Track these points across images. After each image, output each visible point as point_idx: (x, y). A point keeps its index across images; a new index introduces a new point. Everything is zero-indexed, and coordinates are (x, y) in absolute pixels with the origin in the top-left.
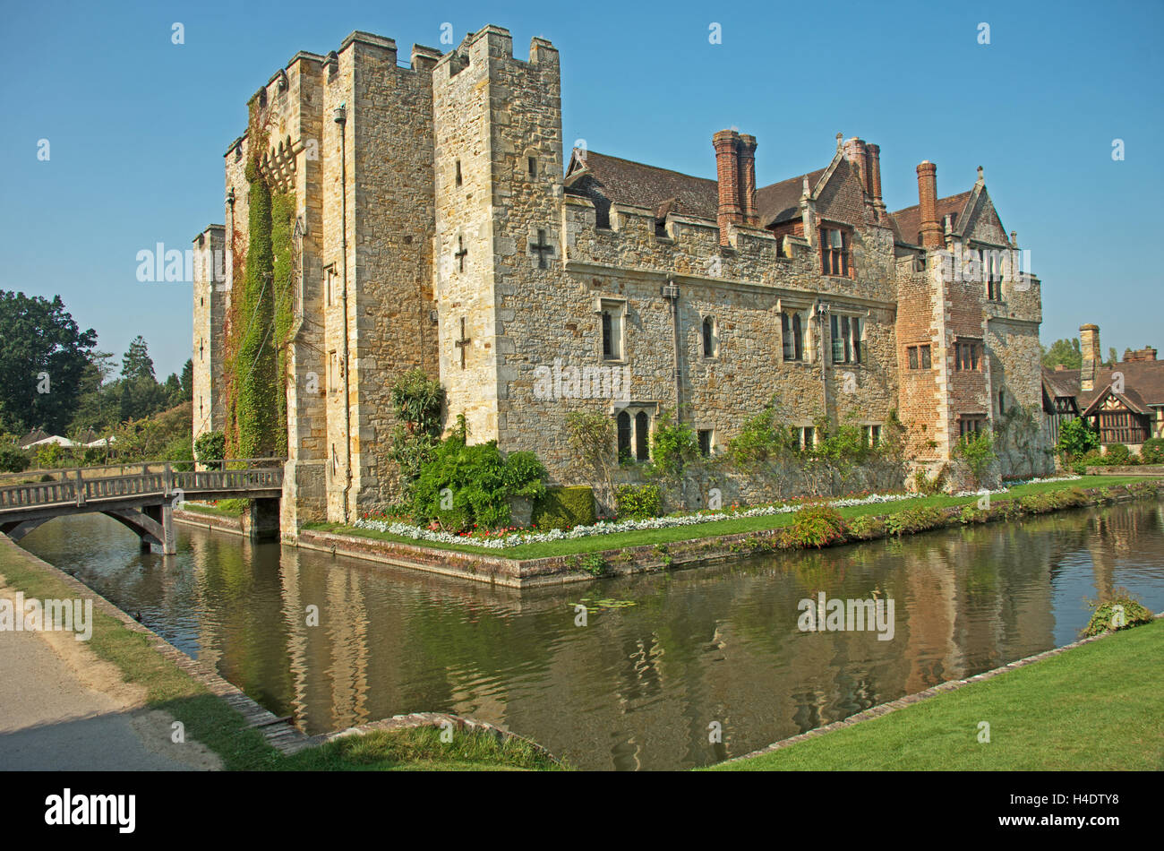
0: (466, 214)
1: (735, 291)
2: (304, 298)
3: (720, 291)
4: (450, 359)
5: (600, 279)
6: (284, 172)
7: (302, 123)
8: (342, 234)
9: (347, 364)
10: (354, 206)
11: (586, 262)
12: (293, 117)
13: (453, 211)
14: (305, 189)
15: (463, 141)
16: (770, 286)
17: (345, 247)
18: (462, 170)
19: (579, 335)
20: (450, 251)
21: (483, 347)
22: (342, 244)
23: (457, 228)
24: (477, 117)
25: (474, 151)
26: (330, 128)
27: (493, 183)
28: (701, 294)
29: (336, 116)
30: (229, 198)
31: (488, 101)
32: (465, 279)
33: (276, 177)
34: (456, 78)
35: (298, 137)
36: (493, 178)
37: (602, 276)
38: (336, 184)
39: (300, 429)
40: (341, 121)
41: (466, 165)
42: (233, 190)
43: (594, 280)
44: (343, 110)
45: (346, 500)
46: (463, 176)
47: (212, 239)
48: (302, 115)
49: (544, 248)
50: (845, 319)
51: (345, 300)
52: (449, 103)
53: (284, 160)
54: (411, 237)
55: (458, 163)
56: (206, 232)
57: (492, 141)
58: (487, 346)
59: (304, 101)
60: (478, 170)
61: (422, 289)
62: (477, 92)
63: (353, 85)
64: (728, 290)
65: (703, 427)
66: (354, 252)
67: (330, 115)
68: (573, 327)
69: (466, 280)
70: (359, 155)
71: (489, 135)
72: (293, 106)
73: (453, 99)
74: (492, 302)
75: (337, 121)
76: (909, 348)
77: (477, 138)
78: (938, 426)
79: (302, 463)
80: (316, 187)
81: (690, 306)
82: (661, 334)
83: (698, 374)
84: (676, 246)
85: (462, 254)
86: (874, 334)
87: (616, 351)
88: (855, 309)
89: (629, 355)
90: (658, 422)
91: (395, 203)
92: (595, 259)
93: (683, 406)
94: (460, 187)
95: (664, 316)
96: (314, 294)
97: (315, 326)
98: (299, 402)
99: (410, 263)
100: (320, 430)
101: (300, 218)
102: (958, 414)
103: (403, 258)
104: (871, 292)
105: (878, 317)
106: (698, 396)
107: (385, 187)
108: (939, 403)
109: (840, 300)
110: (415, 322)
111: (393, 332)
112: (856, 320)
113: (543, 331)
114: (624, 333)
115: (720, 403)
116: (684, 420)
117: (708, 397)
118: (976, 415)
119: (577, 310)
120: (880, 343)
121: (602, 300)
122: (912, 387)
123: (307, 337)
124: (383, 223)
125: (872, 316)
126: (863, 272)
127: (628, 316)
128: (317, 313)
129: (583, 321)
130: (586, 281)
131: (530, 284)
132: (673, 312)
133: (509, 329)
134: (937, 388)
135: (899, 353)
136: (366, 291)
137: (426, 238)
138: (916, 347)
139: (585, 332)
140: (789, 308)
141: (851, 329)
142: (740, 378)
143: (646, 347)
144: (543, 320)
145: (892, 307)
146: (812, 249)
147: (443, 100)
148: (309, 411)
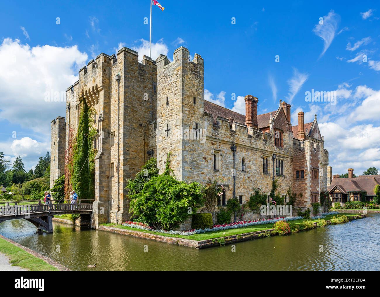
0: (170, 116)
1: (251, 149)
2: (102, 143)
3: (247, 149)
4: (162, 168)
5: (214, 142)
6: (94, 97)
7: (102, 80)
8: (118, 121)
9: (119, 167)
10: (123, 111)
11: (210, 136)
12: (99, 77)
13: (164, 115)
14: (103, 104)
15: (169, 89)
16: (261, 148)
18: (169, 100)
19: (206, 161)
20: (163, 129)
21: (176, 164)
22: (118, 125)
23: (166, 121)
24: (176, 80)
25: (174, 93)
26: (114, 83)
27: (182, 105)
28: (242, 150)
29: (116, 78)
30: (68, 107)
31: (181, 75)
32: (169, 139)
33: (90, 99)
34: (167, 66)
35: (101, 85)
36: (183, 103)
37: (214, 141)
38: (115, 103)
39: (100, 190)
40: (118, 80)
41: (171, 98)
42: (70, 104)
43: (212, 143)
44: (119, 76)
45: (117, 215)
46: (169, 102)
47: (59, 122)
48: (103, 77)
50: (279, 161)
51: (119, 145)
52: (164, 75)
53: (94, 93)
54: (142, 124)
55: (167, 98)
56: (56, 119)
57: (182, 90)
58: (178, 163)
59: (103, 72)
60: (176, 100)
61: (145, 143)
62: (176, 71)
63: (123, 67)
64: (249, 149)
65: (241, 195)
66: (123, 128)
67: (114, 78)
68: (205, 158)
70: (125, 93)
71: (181, 87)
72: (99, 73)
73: (165, 74)
74: (181, 148)
75: (117, 80)
76: (296, 171)
77: (176, 89)
78: (305, 196)
79: (100, 202)
80: (107, 104)
81: (239, 154)
82: (231, 163)
83: (240, 177)
84: (236, 133)
85: (168, 130)
86: (287, 166)
87: (217, 168)
88: (282, 158)
89: (221, 169)
90: (228, 192)
91: (137, 111)
92: (213, 135)
93: (236, 187)
94: (168, 106)
95: (231, 157)
96: (106, 142)
97: (106, 154)
98: (100, 180)
99: (141, 133)
100: (107, 191)
101: (101, 114)
102: (312, 193)
103: (139, 132)
104: (287, 152)
105: (288, 161)
106: (240, 184)
107: (134, 105)
108: (306, 189)
109: (279, 154)
110: (142, 154)
111: (135, 157)
112: (282, 161)
113: (196, 159)
114: (220, 162)
115: (246, 187)
116: (236, 192)
117: (242, 184)
118: (316, 193)
119: (207, 153)
120: (288, 169)
121: (214, 150)
122: (297, 184)
123: (103, 157)
124: (133, 118)
125: (287, 160)
126: (285, 146)
127: (221, 156)
128: (107, 149)
129: (208, 156)
130: (210, 143)
131: (193, 142)
132: (234, 155)
133: (186, 158)
134: (306, 184)
135: (293, 172)
136: (127, 142)
137: (147, 125)
138: (299, 171)
139: (209, 161)
140: (265, 156)
141: (281, 164)
142: (251, 179)
143: (226, 167)
144: (196, 155)
145: (292, 158)
146: (273, 137)
147: (161, 74)
148: (104, 184)
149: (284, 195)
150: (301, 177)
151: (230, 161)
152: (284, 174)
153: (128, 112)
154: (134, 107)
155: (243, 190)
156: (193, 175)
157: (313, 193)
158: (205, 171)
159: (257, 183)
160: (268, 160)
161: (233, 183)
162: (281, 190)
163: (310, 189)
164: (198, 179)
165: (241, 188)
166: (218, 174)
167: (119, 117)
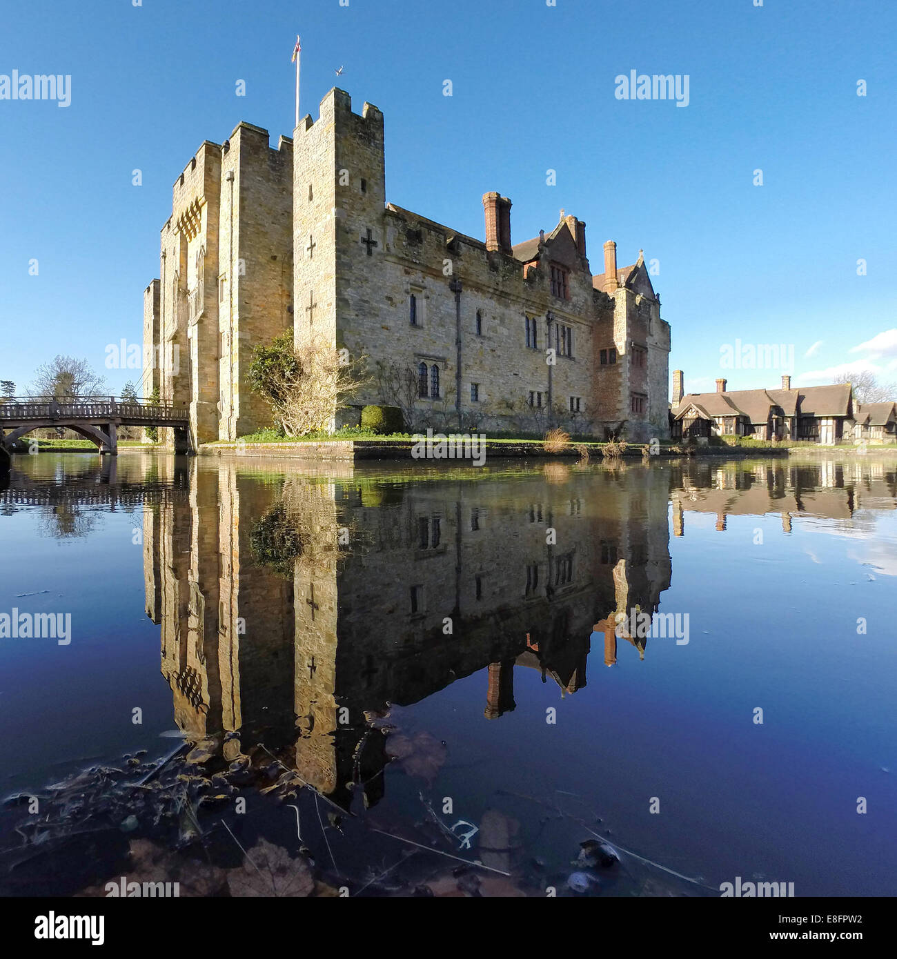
0: (316, 219)
1: (497, 294)
2: (204, 297)
3: (488, 293)
4: (302, 321)
5: (410, 270)
6: (194, 222)
7: (205, 186)
8: (230, 253)
9: (232, 336)
10: (239, 233)
11: (401, 256)
12: (200, 183)
13: (306, 220)
14: (206, 227)
15: (314, 170)
16: (520, 296)
17: (231, 261)
18: (313, 191)
19: (393, 304)
20: (304, 248)
22: (229, 259)
23: (309, 230)
24: (325, 150)
25: (322, 174)
26: (225, 186)
27: (335, 192)
28: (476, 293)
29: (228, 176)
31: (334, 137)
34: (310, 130)
35: (203, 195)
37: (410, 267)
38: (227, 222)
39: (200, 381)
40: (232, 180)
41: (316, 186)
42: (165, 250)
43: (405, 270)
44: (232, 173)
45: (230, 424)
46: (314, 194)
47: (154, 287)
48: (205, 180)
49: (371, 242)
50: (563, 327)
51: (232, 295)
52: (305, 148)
53: (194, 213)
54: (276, 257)
55: (311, 187)
56: (151, 284)
57: (335, 163)
58: (329, 305)
59: (207, 172)
60: (325, 186)
61: (283, 291)
62: (325, 133)
63: (239, 156)
64: (493, 293)
65: (475, 381)
66: (237, 262)
67: (225, 176)
68: (390, 299)
69: (314, 264)
70: (242, 200)
71: (334, 160)
72: (200, 176)
73: (307, 145)
74: (333, 273)
75: (229, 179)
76: (601, 351)
77: (325, 165)
78: (619, 399)
79: (200, 402)
80: (213, 227)
81: (468, 299)
82: (449, 315)
83: (472, 345)
84: (461, 257)
85: (313, 246)
86: (579, 339)
87: (419, 321)
88: (569, 321)
89: (428, 325)
90: (446, 372)
91: (267, 233)
92: (407, 255)
93: (463, 365)
94: (311, 202)
95: (451, 303)
96: (211, 295)
97: (211, 315)
98: (200, 363)
99: (275, 273)
100: (213, 383)
101: (203, 246)
102: (632, 392)
103: (271, 270)
104: (580, 312)
105: (582, 330)
106: (472, 360)
107: (260, 222)
108: (620, 384)
109: (561, 314)
110: (278, 312)
111: (263, 316)
112: (569, 329)
113: (369, 298)
114: (425, 310)
115: (486, 367)
116: (463, 375)
117: (478, 361)
118: (642, 395)
119: (393, 288)
120: (583, 346)
121: (411, 284)
122: (602, 375)
123: (206, 321)
124: (257, 246)
125: (579, 328)
126: (574, 299)
127: (428, 298)
128: (212, 307)
129: (398, 296)
130: (400, 270)
131: (361, 264)
132: (458, 300)
133: (346, 293)
134: (620, 375)
135: (594, 354)
136: (245, 288)
137: (286, 258)
138: (606, 350)
139: (398, 305)
140: (530, 313)
141: (566, 335)
142: (499, 353)
143: (439, 321)
144: (369, 291)
145: (590, 324)
146: (546, 277)
147: (300, 148)
148: (207, 370)
149: (576, 395)
150: (611, 363)
151: (450, 311)
152: (574, 354)
153: (248, 233)
154: (260, 225)
155: (479, 372)
156: (362, 329)
157: (635, 393)
158: (391, 324)
159: (513, 364)
160: (537, 322)
161: (456, 355)
162: (566, 385)
163: (629, 384)
164: (373, 337)
165: (475, 369)
166: (420, 332)
167: (231, 244)
